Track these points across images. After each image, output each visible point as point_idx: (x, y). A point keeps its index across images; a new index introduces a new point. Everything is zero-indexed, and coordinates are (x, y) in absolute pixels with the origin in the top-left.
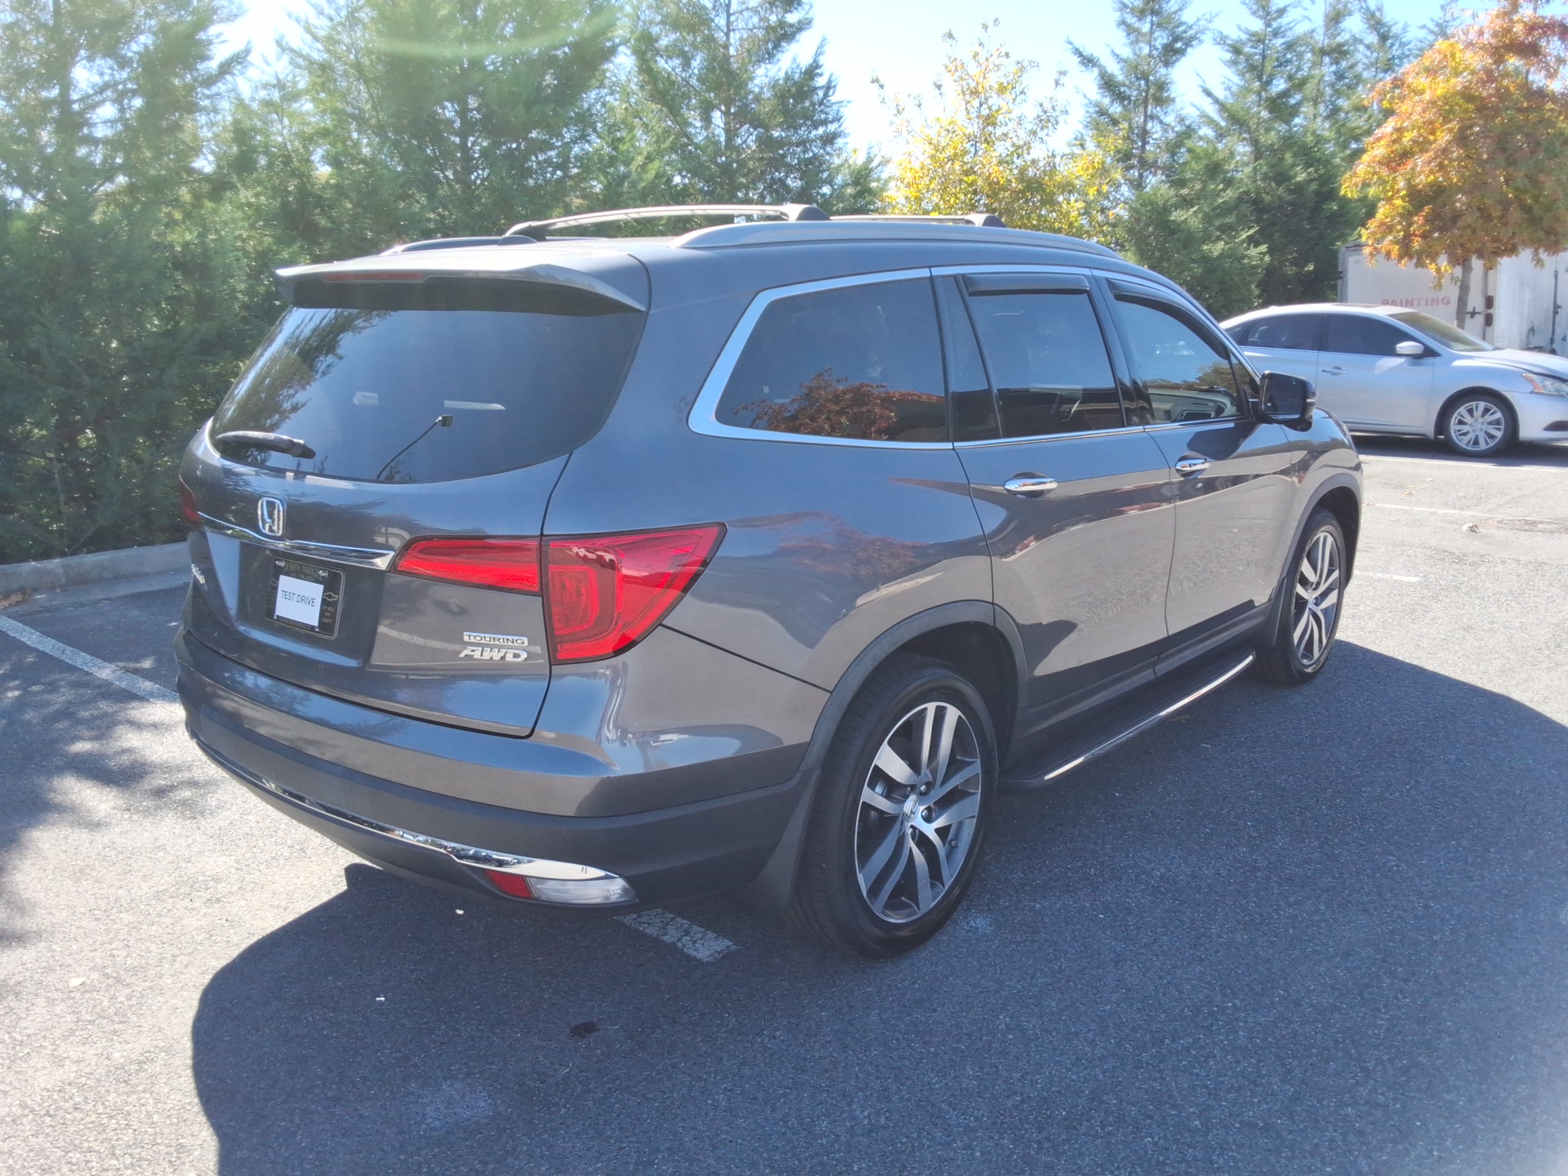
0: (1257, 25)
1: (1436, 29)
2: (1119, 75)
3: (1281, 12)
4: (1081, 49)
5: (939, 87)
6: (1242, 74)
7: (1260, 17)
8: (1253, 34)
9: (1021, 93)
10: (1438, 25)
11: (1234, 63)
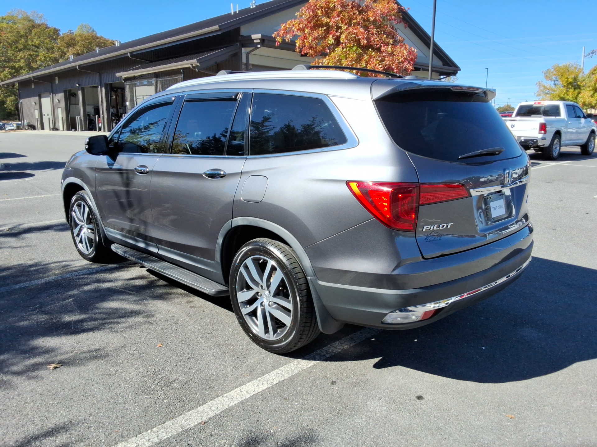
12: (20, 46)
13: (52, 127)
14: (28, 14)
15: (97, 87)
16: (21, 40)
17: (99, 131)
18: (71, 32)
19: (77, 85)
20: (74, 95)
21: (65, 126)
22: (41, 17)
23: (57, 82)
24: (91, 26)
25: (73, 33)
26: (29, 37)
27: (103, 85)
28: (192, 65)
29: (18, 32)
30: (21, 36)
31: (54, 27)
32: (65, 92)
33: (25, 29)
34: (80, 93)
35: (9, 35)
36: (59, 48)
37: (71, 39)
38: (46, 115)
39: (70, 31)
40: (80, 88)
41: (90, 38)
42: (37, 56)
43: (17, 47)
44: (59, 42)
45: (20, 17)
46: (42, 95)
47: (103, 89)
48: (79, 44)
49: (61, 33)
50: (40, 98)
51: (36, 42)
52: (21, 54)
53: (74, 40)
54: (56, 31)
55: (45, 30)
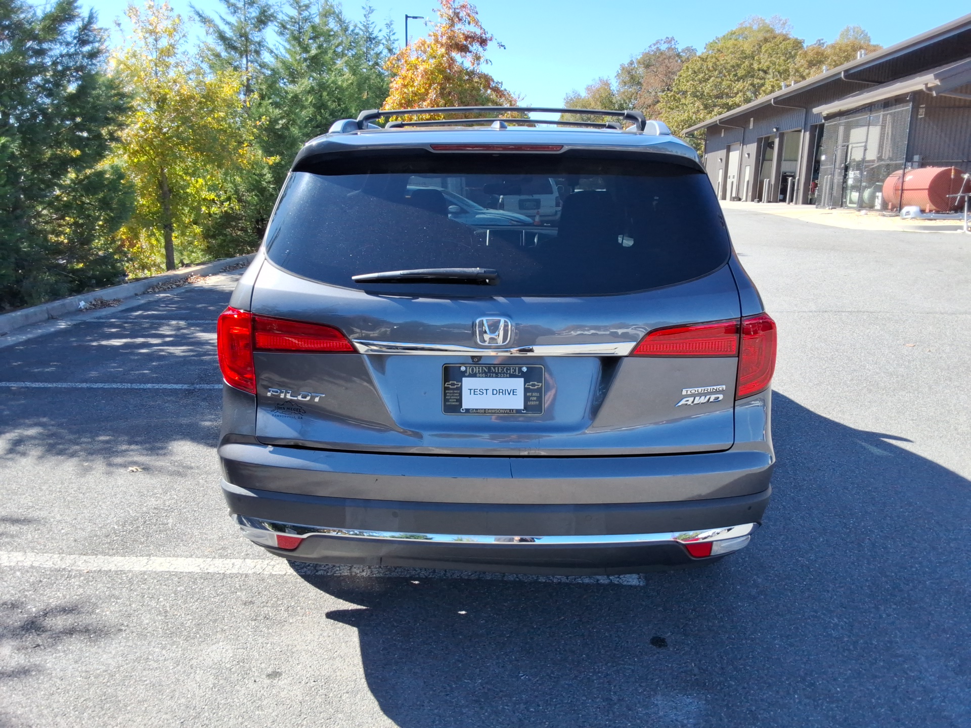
0: (294, 13)
1: (363, 28)
2: (229, 33)
3: (307, 7)
4: (201, 12)
5: (119, 25)
6: (288, 41)
7: (295, 8)
8: (292, 18)
9: (184, 36)
10: (364, 26)
11: (281, 34)
12: (741, 72)
13: (734, 195)
14: (766, 21)
15: (800, 131)
16: (744, 62)
17: (789, 203)
18: (820, 43)
19: (775, 130)
20: (770, 145)
21: (750, 194)
22: (784, 24)
23: (751, 126)
24: (863, 29)
25: (823, 44)
26: (756, 58)
27: (809, 127)
28: (926, 84)
29: (743, 52)
30: (745, 58)
31: (795, 37)
32: (759, 141)
33: (754, 46)
34: (777, 141)
35: (728, 58)
36: (797, 71)
37: (818, 53)
38: (731, 177)
39: (819, 40)
40: (778, 134)
41: (849, 48)
42: (763, 85)
43: (735, 75)
44: (800, 61)
45: (755, 27)
46: (732, 147)
47: (808, 134)
48: (829, 60)
49: (805, 45)
50: (728, 151)
51: (765, 64)
52: (739, 85)
53: (822, 54)
54: (798, 44)
55: (781, 43)
